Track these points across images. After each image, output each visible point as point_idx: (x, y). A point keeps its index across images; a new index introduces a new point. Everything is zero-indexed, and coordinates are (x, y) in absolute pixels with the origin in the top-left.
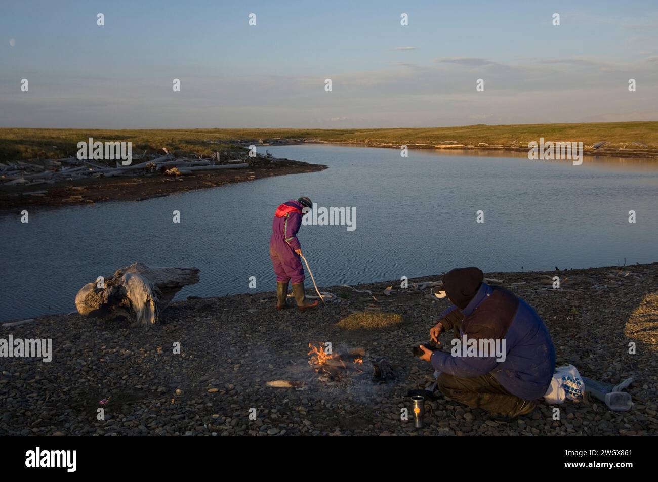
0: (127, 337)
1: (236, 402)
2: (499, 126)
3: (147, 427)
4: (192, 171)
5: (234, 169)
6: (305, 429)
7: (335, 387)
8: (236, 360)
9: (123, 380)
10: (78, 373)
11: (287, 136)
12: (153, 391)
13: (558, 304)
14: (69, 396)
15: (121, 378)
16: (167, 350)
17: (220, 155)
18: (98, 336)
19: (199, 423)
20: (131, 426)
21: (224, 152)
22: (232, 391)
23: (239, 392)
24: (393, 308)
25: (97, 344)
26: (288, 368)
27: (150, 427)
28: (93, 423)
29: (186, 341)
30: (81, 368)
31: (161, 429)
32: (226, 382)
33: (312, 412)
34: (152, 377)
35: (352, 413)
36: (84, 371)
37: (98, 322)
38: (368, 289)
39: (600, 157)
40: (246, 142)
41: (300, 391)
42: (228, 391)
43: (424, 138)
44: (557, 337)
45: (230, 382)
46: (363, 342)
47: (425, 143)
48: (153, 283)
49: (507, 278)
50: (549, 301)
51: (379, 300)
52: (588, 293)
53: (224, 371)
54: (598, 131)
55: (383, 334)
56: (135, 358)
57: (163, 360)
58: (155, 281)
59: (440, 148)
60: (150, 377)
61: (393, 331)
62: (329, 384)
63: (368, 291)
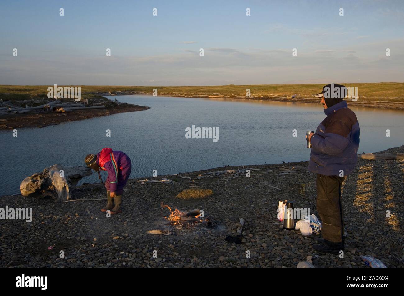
0: (54, 208)
1: (132, 244)
2: (242, 85)
3: (82, 262)
4: (72, 110)
5: (96, 109)
6: (176, 257)
7: (186, 232)
8: (124, 219)
9: (58, 234)
10: (29, 231)
11: (125, 90)
12: (78, 240)
13: (292, 181)
14: (26, 245)
15: (57, 233)
16: (81, 215)
17: (88, 101)
18: (36, 208)
19: (113, 257)
20: (71, 261)
21: (90, 99)
22: (127, 238)
23: (132, 238)
24: (204, 186)
25: (36, 213)
26: (156, 223)
27: (83, 261)
28: (47, 261)
29: (91, 209)
30: (30, 228)
31: (91, 262)
32: (122, 233)
33: (177, 247)
34: (76, 231)
35: (200, 247)
36: (33, 230)
37: (33, 200)
38: (187, 176)
39: (295, 102)
40: (101, 93)
41: (167, 235)
42: (125, 237)
43: (202, 92)
44: (298, 199)
45: (124, 232)
46: (194, 206)
47: (203, 95)
48: (67, 176)
49: (261, 168)
50: (287, 180)
51: (196, 182)
52: (306, 175)
53: (118, 226)
54: (294, 89)
55: (204, 201)
56: (62, 221)
57: (81, 221)
58: (68, 174)
59: (211, 97)
60: (74, 231)
61: (209, 199)
62: (183, 231)
63: (188, 177)
